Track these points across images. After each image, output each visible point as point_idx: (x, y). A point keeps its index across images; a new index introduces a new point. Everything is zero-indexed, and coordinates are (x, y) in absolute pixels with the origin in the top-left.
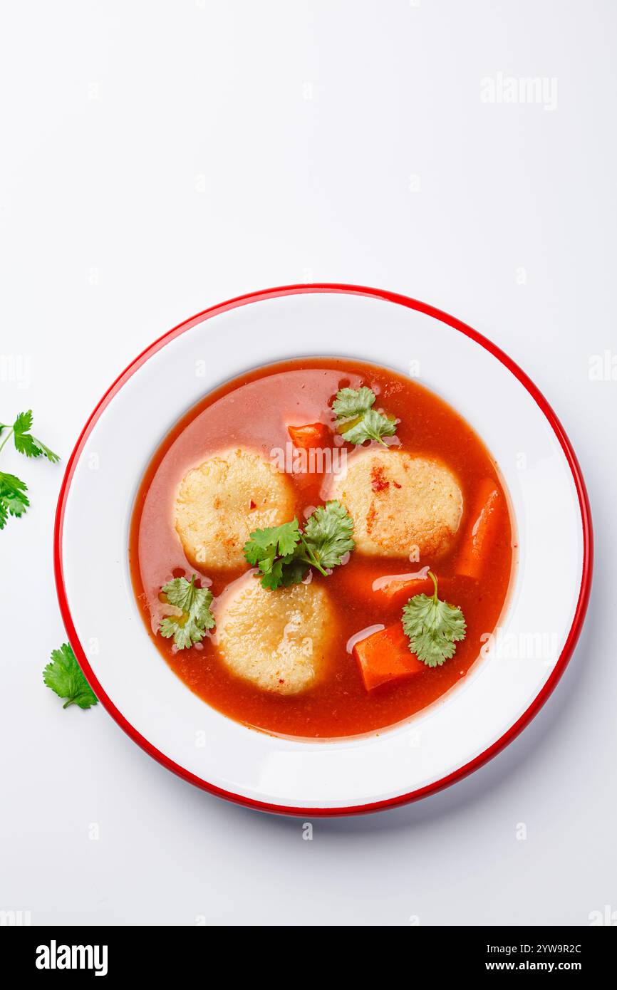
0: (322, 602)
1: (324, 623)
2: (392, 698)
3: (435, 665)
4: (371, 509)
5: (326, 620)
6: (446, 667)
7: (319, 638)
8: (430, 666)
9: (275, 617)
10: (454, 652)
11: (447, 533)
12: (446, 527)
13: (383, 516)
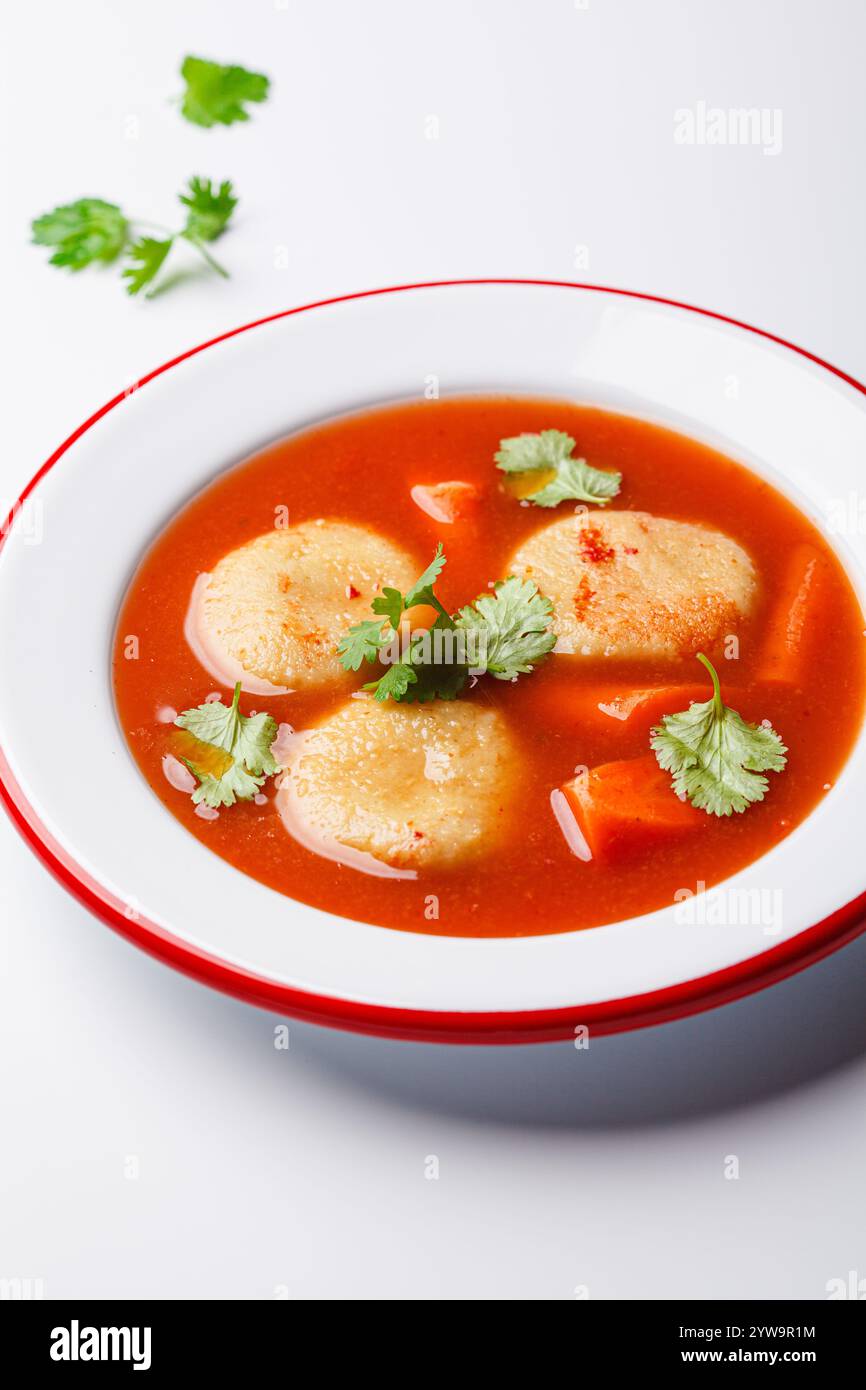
0: (496, 728)
1: (499, 758)
2: (645, 868)
3: (728, 812)
4: (581, 587)
5: (504, 753)
6: (749, 816)
7: (492, 781)
8: (718, 814)
9: (400, 751)
10: (767, 789)
11: (732, 615)
12: (730, 603)
13: (604, 598)
